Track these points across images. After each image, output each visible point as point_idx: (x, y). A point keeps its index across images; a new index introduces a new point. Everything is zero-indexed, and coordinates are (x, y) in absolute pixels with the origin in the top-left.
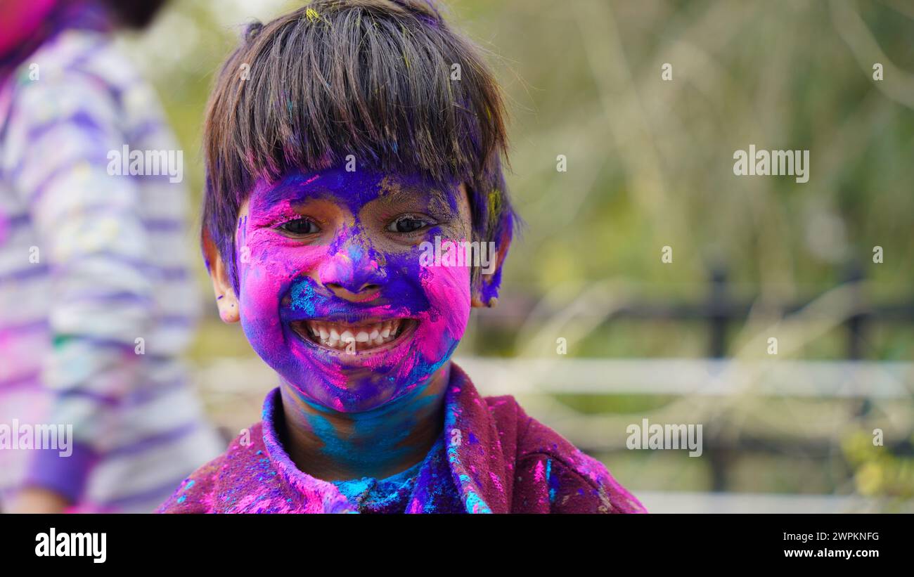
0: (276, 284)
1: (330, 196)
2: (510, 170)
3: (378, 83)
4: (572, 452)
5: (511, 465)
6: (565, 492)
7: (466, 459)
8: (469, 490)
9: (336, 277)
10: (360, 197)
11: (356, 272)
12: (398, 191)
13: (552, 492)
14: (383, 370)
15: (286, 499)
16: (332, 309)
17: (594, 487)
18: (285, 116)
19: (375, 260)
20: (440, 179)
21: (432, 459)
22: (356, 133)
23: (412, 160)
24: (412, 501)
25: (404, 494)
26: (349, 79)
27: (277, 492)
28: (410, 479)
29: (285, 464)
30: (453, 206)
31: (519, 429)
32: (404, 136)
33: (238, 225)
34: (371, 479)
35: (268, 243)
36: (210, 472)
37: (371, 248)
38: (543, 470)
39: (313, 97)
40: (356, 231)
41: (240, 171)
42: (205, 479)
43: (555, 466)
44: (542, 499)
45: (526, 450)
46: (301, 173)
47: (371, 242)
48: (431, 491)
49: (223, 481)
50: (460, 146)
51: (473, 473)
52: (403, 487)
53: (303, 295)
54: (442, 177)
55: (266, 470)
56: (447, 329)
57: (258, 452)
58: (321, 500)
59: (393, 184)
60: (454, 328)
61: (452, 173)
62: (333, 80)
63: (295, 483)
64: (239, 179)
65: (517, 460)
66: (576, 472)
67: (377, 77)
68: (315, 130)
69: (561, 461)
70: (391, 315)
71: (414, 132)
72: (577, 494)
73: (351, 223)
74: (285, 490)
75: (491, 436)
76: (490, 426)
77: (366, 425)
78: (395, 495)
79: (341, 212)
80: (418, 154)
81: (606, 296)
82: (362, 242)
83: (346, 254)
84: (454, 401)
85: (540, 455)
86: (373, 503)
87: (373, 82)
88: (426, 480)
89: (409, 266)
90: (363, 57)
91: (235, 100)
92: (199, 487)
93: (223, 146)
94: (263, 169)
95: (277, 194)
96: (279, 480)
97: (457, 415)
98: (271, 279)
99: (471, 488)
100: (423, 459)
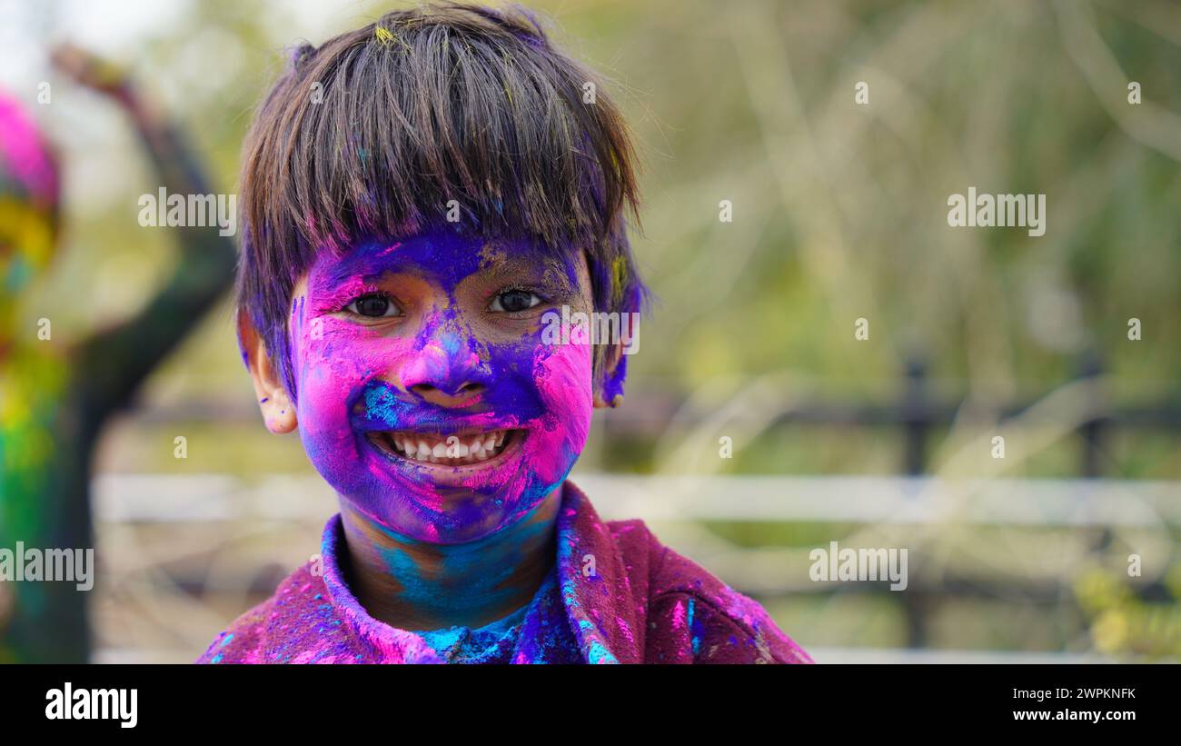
0: (343, 388)
1: (415, 269)
2: (641, 232)
3: (476, 125)
4: (721, 590)
5: (642, 608)
6: (712, 641)
7: (587, 600)
8: (591, 639)
9: (425, 376)
10: (455, 269)
11: (452, 367)
12: (504, 262)
13: (696, 641)
14: (488, 491)
15: (355, 656)
16: (420, 418)
17: (750, 634)
18: (357, 168)
19: (476, 352)
20: (556, 246)
21: (540, 602)
22: (450, 189)
23: (521, 223)
24: (517, 656)
25: (506, 647)
26: (439, 121)
27: (342, 647)
28: (513, 627)
29: (353, 610)
30: (573, 279)
31: (651, 563)
32: (511, 191)
33: (292, 309)
34: (462, 629)
35: (333, 334)
36: (252, 622)
37: (471, 337)
38: (683, 614)
39: (393, 144)
40: (450, 315)
41: (296, 239)
42: (247, 632)
43: (698, 608)
44: (682, 651)
45: (661, 589)
46: (378, 242)
47: (470, 330)
48: (541, 642)
49: (272, 633)
50: (581, 203)
51: (596, 618)
52: (504, 638)
53: (381, 402)
54: (558, 242)
55: (327, 618)
56: (567, 440)
57: (316, 597)
58: (401, 656)
59: (497, 252)
60: (574, 438)
61: (570, 237)
62: (418, 120)
63: (367, 634)
64: (294, 248)
65: (649, 602)
66: (726, 614)
67: (475, 116)
68: (396, 186)
69: (706, 602)
70: (496, 425)
71: (522, 186)
72: (728, 643)
73: (444, 304)
74: (352, 644)
75: (616, 571)
76: (615, 558)
77: (459, 561)
78: (495, 647)
79: (430, 290)
80: (528, 214)
81: (771, 394)
82: (459, 329)
83: (438, 346)
84: (568, 527)
85: (679, 594)
86: (466, 659)
87: (469, 124)
88: (534, 629)
89: (519, 361)
90: (456, 92)
91: (288, 147)
92: (240, 643)
93: (271, 207)
94: (327, 236)
95: (345, 268)
96: (345, 631)
97: (573, 545)
98: (339, 383)
99: (594, 637)
100: (529, 602)
